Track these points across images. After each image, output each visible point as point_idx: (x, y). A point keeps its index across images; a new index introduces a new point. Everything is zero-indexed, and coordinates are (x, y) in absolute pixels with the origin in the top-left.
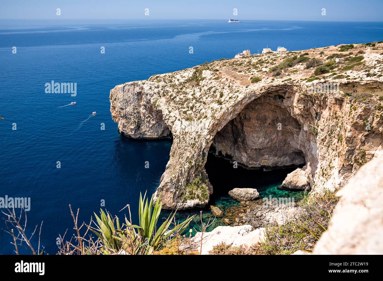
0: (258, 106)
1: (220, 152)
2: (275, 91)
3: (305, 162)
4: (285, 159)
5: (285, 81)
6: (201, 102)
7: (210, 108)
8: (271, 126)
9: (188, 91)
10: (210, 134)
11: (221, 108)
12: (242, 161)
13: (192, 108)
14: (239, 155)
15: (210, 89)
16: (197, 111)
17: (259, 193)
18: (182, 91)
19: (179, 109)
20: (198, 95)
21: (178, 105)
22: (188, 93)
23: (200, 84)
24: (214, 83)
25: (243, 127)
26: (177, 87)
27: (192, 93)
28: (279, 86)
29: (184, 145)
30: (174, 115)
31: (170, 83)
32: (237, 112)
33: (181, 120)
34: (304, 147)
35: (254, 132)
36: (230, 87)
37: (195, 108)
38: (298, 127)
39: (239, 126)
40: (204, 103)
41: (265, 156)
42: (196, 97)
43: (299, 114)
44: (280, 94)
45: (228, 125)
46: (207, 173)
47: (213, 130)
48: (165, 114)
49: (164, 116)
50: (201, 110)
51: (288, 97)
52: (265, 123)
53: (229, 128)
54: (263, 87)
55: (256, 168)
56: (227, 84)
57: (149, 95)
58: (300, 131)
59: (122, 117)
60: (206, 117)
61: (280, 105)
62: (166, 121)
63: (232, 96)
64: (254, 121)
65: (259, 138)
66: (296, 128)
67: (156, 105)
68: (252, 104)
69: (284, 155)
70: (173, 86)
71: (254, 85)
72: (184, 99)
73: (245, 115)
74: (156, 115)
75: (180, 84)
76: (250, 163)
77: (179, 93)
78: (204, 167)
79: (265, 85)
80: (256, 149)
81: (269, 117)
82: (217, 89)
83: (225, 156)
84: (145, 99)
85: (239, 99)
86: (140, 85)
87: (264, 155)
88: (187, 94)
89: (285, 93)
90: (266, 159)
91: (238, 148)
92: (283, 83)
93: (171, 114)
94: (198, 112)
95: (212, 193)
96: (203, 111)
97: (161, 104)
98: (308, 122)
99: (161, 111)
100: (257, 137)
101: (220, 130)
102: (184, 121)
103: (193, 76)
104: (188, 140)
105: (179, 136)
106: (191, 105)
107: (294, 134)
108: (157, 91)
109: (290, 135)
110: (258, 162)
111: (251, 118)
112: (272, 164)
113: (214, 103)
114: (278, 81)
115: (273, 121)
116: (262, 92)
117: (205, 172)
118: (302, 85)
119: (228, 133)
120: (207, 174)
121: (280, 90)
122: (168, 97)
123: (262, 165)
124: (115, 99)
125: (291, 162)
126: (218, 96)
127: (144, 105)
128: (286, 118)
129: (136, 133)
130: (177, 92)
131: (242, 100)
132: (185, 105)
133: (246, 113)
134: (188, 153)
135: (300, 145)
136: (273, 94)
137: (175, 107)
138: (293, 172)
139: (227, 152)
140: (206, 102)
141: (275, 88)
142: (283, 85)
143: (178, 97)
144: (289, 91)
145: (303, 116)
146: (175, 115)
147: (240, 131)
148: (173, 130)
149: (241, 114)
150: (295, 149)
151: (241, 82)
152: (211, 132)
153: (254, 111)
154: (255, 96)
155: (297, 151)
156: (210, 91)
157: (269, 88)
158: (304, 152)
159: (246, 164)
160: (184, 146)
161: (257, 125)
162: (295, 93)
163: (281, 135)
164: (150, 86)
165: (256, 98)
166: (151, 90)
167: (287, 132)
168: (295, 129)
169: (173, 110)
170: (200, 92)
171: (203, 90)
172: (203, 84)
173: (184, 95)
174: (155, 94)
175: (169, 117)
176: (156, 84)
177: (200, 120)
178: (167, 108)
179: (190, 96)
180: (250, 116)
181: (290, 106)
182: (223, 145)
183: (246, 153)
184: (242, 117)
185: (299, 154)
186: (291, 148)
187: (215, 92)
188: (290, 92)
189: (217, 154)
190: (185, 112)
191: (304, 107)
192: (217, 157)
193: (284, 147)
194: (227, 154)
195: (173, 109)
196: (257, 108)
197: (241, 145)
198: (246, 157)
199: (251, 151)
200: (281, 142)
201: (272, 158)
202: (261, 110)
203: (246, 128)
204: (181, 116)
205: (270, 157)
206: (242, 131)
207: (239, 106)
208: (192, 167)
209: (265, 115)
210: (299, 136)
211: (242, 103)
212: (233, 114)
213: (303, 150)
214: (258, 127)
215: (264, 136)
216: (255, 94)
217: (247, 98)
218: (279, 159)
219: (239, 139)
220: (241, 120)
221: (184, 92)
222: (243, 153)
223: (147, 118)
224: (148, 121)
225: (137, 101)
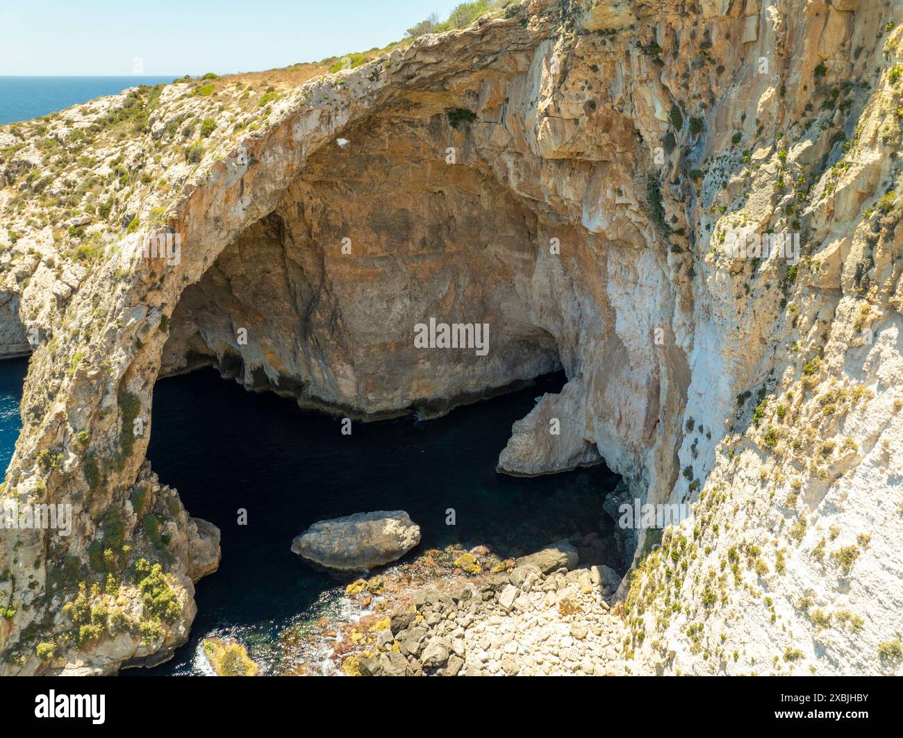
0: (370, 168)
1: (259, 373)
4: (489, 367)
6: (134, 178)
8: (431, 251)
10: (143, 299)
12: (340, 393)
13: (104, 212)
14: (326, 377)
18: (78, 158)
19: (54, 223)
21: (53, 208)
22: (98, 160)
24: (191, 105)
25: (323, 266)
27: (115, 157)
32: (274, 182)
33: (57, 263)
34: (556, 313)
35: (370, 278)
38: (528, 243)
39: (309, 262)
41: (420, 366)
44: (455, 99)
46: (171, 488)
52: (407, 240)
53: (274, 278)
54: (379, 62)
55: (395, 411)
58: (535, 258)
60: (136, 226)
65: (391, 300)
66: (521, 249)
72: (80, 181)
73: (323, 212)
76: (371, 397)
77: (64, 167)
78: (142, 468)
80: (384, 345)
81: (419, 216)
83: (277, 384)
87: (415, 363)
90: (425, 374)
93: (21, 244)
100: (381, 298)
101: (198, 278)
102: (67, 264)
103: (129, 106)
105: (47, 333)
106: (103, 198)
107: (514, 274)
109: (499, 278)
110: (399, 391)
111: (350, 223)
112: (448, 390)
113: (175, 163)
115: (436, 229)
116: (380, 85)
117: (158, 487)
119: (275, 298)
120: (173, 492)
121: (456, 73)
122: (21, 185)
123: (413, 398)
125: (510, 372)
128: (483, 217)
131: (288, 124)
132: (83, 203)
133: (325, 207)
135: (541, 310)
136: (424, 106)
137: (42, 216)
138: (533, 411)
139: (282, 367)
141: (432, 60)
143: (57, 180)
146: (36, 247)
147: (317, 282)
148: (23, 308)
149: (308, 212)
150: (521, 326)
153: (358, 194)
154: (347, 106)
155: (526, 333)
156: (173, 132)
157: (406, 65)
158: (557, 335)
159: (355, 404)
161: (376, 249)
163: (470, 282)
165: (357, 116)
167: (489, 267)
168: (517, 255)
169: (30, 227)
175: (12, 256)
179: (104, 170)
180: (345, 215)
181: (506, 148)
182: (264, 346)
183: (352, 364)
184: (315, 224)
185: (532, 342)
189: (248, 380)
190: (78, 231)
191: (592, 106)
192: (252, 393)
194: (283, 378)
195: (30, 223)
196: (365, 179)
197: (328, 337)
198: (354, 378)
199: (367, 354)
200: (470, 310)
201: (445, 371)
202: (384, 187)
203: (334, 269)
204: (63, 247)
205: (439, 367)
206: (323, 281)
207: (281, 151)
208: (67, 479)
209: (404, 210)
210: (535, 277)
211: (291, 141)
212: (255, 195)
213: (553, 327)
214: (381, 259)
215: (407, 291)
216: (349, 98)
217: (316, 115)
218: (471, 367)
219: (318, 316)
220: (310, 236)
221: (85, 159)
222: (339, 367)
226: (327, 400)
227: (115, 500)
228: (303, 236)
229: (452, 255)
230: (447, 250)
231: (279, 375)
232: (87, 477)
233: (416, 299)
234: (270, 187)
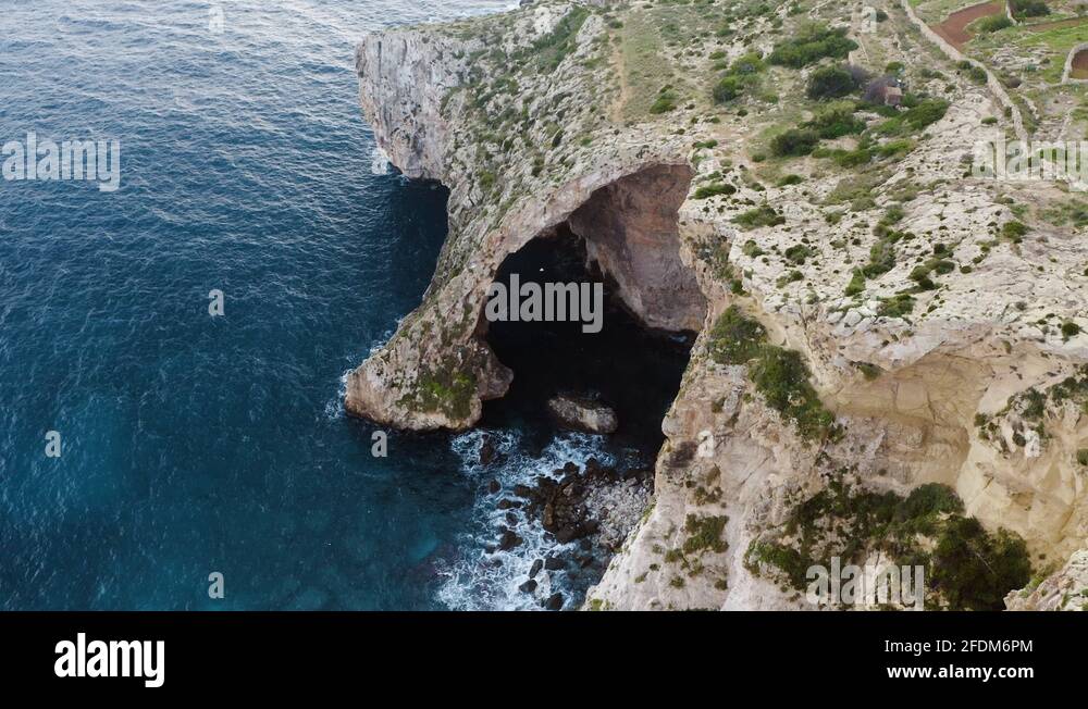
1: (595, 265)
6: (526, 137)
9: (524, 81)
13: (507, 147)
14: (627, 290)
18: (511, 80)
19: (480, 142)
21: (484, 126)
22: (520, 90)
23: (559, 66)
24: (576, 81)
26: (504, 62)
27: (529, 93)
30: (464, 156)
31: (494, 46)
32: (566, 209)
33: (472, 177)
35: (654, 245)
36: (592, 115)
40: (529, 145)
47: (494, 252)
64: (650, 219)
65: (669, 262)
67: (444, 110)
70: (499, 57)
71: (645, 125)
72: (504, 109)
75: (517, 54)
76: (651, 316)
77: (501, 86)
82: (569, 107)
87: (688, 305)
88: (516, 92)
91: (625, 273)
93: (460, 154)
97: (453, 112)
100: (660, 260)
101: (516, 251)
102: (477, 182)
106: (509, 135)
108: (456, 66)
110: (673, 320)
111: (643, 209)
122: (474, 92)
129: (412, 165)
130: (499, 81)
131: (577, 180)
132: (499, 130)
137: (476, 132)
139: (607, 268)
140: (533, 142)
143: (493, 99)
152: (487, 257)
154: (620, 169)
159: (641, 316)
169: (467, 139)
171: (545, 97)
173: (510, 95)
176: (458, 46)
182: (600, 248)
187: (561, 115)
223: (438, 130)
224: (442, 137)
225: (413, 83)
227: (454, 351)
232: (442, 338)
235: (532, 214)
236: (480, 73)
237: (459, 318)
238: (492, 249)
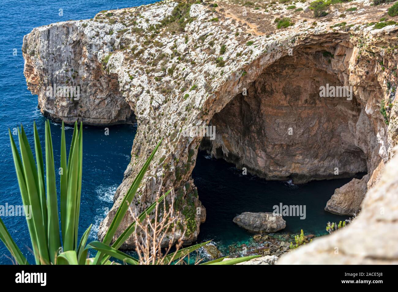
0: (287, 69)
1: (219, 150)
2: (316, 44)
3: (366, 169)
5: (336, 26)
6: (187, 61)
7: (203, 72)
8: (309, 105)
9: (164, 40)
10: (202, 117)
11: (222, 73)
12: (257, 164)
13: (171, 72)
14: (252, 156)
15: (203, 38)
16: (180, 77)
17: (285, 221)
18: (154, 41)
19: (148, 73)
20: (182, 48)
21: (146, 66)
22: (164, 44)
23: (186, 29)
24: (211, 28)
25: (259, 106)
26: (144, 33)
27: (172, 44)
28: (325, 35)
29: (157, 135)
30: (139, 82)
31: (133, 26)
32: (250, 79)
33: (151, 92)
34: (366, 142)
35: (279, 115)
36: (239, 36)
37: (176, 71)
38: (356, 107)
39: (253, 105)
40: (193, 64)
41: (297, 158)
42: (178, 52)
43: (359, 84)
44: (325, 49)
45: (234, 102)
46: (196, 186)
47: (208, 111)
48: (124, 82)
49: (121, 85)
50: (187, 75)
51: (340, 56)
52: (299, 99)
53: (235, 108)
54: (296, 36)
55: (281, 177)
56: (232, 31)
57: (94, 47)
58: (359, 115)
59: (45, 85)
60: (195, 88)
61: (325, 69)
62: (124, 93)
63: (241, 52)
64: (279, 97)
65: (287, 125)
66: (353, 110)
67: (107, 65)
68: (276, 65)
69: (330, 155)
70: (138, 31)
71: (281, 33)
72: (157, 55)
73: (263, 85)
74: (107, 83)
75: (151, 28)
76: (271, 168)
77: (148, 45)
78: (190, 176)
79: (301, 33)
80: (281, 145)
81: (305, 90)
82: (216, 39)
83: (227, 156)
84: (87, 54)
85: (253, 57)
86: (79, 28)
87: (295, 156)
88: (161, 46)
89: (335, 48)
90: (299, 162)
91: (251, 144)
92: (331, 31)
93: (135, 82)
94: (181, 79)
95: (205, 220)
96: (191, 76)
97: (116, 64)
98: (373, 99)
99: (116, 76)
100: (283, 124)
101: (219, 111)
102: (155, 94)
104: (164, 128)
105: (147, 121)
106: (169, 66)
107: (348, 120)
108: (110, 40)
109: (342, 121)
110: (285, 168)
111: (275, 91)
112: (309, 172)
113: (210, 63)
114: (324, 27)
115: (312, 96)
116: (295, 45)
117: (193, 184)
118: (365, 34)
119: (234, 117)
120: (196, 188)
121: (326, 42)
122: (128, 51)
123: (292, 172)
124: (33, 53)
125: (342, 168)
126: (218, 52)
127: (86, 65)
129: (70, 113)
130: (145, 43)
131: (259, 59)
132: (159, 65)
133: (265, 83)
134: (163, 149)
135: (359, 139)
136: (313, 49)
137: (141, 69)
138: (345, 185)
139: (231, 149)
140: (196, 61)
141: (317, 38)
142: (333, 33)
143: (146, 51)
144: (342, 44)
145: (364, 89)
146: (142, 84)
147: (255, 113)
148: (137, 109)
149: (257, 83)
150: (350, 146)
151: (259, 26)
152: (204, 115)
153: (280, 79)
154: (281, 52)
155: (353, 149)
156: (203, 41)
157: (306, 39)
158: (365, 152)
159: (263, 171)
160: (156, 138)
161: (284, 102)
162: (352, 49)
163: (327, 121)
164: (96, 30)
165: (284, 55)
166: (98, 38)
167: (337, 115)
168: (350, 112)
169: (137, 74)
170: (186, 43)
171: (190, 41)
172: (191, 29)
173: (158, 48)
174: (106, 44)
175: (131, 86)
176: (108, 27)
177: (185, 93)
178: (127, 70)
179: (167, 51)
180: (273, 87)
181: (344, 71)
182: (224, 137)
183: (265, 151)
184: (259, 89)
185: (356, 154)
186: (343, 143)
187: (212, 44)
188: (343, 46)
189: (214, 152)
190: (159, 79)
191: (367, 73)
192: (214, 158)
193: (330, 141)
194: (230, 154)
195: (137, 72)
196: (284, 73)
197: (256, 138)
198: (265, 158)
199: (273, 148)
200: (325, 134)
201: (309, 162)
202: (292, 77)
203: (264, 109)
204: (152, 85)
205: (306, 159)
206: (258, 112)
207: (255, 69)
208: (171, 174)
209: (299, 86)
210: (358, 124)
211: (259, 65)
212: (243, 84)
213: (364, 148)
214: (286, 106)
215: (295, 122)
216: (282, 49)
217: (269, 55)
218: (322, 162)
219: (253, 127)
220: (256, 93)
221: (157, 42)
222: (259, 152)
223: (90, 87)
224: (93, 92)
225: (73, 56)
226: (250, 167)
227: (181, 185)
228: (253, 93)
229: (319, 108)
230: (317, 106)
231: (229, 151)
232: (176, 175)
233: (299, 126)
234: (249, 81)
235: (232, 83)
236: (128, 41)
237: (185, 160)
238: (208, 108)
